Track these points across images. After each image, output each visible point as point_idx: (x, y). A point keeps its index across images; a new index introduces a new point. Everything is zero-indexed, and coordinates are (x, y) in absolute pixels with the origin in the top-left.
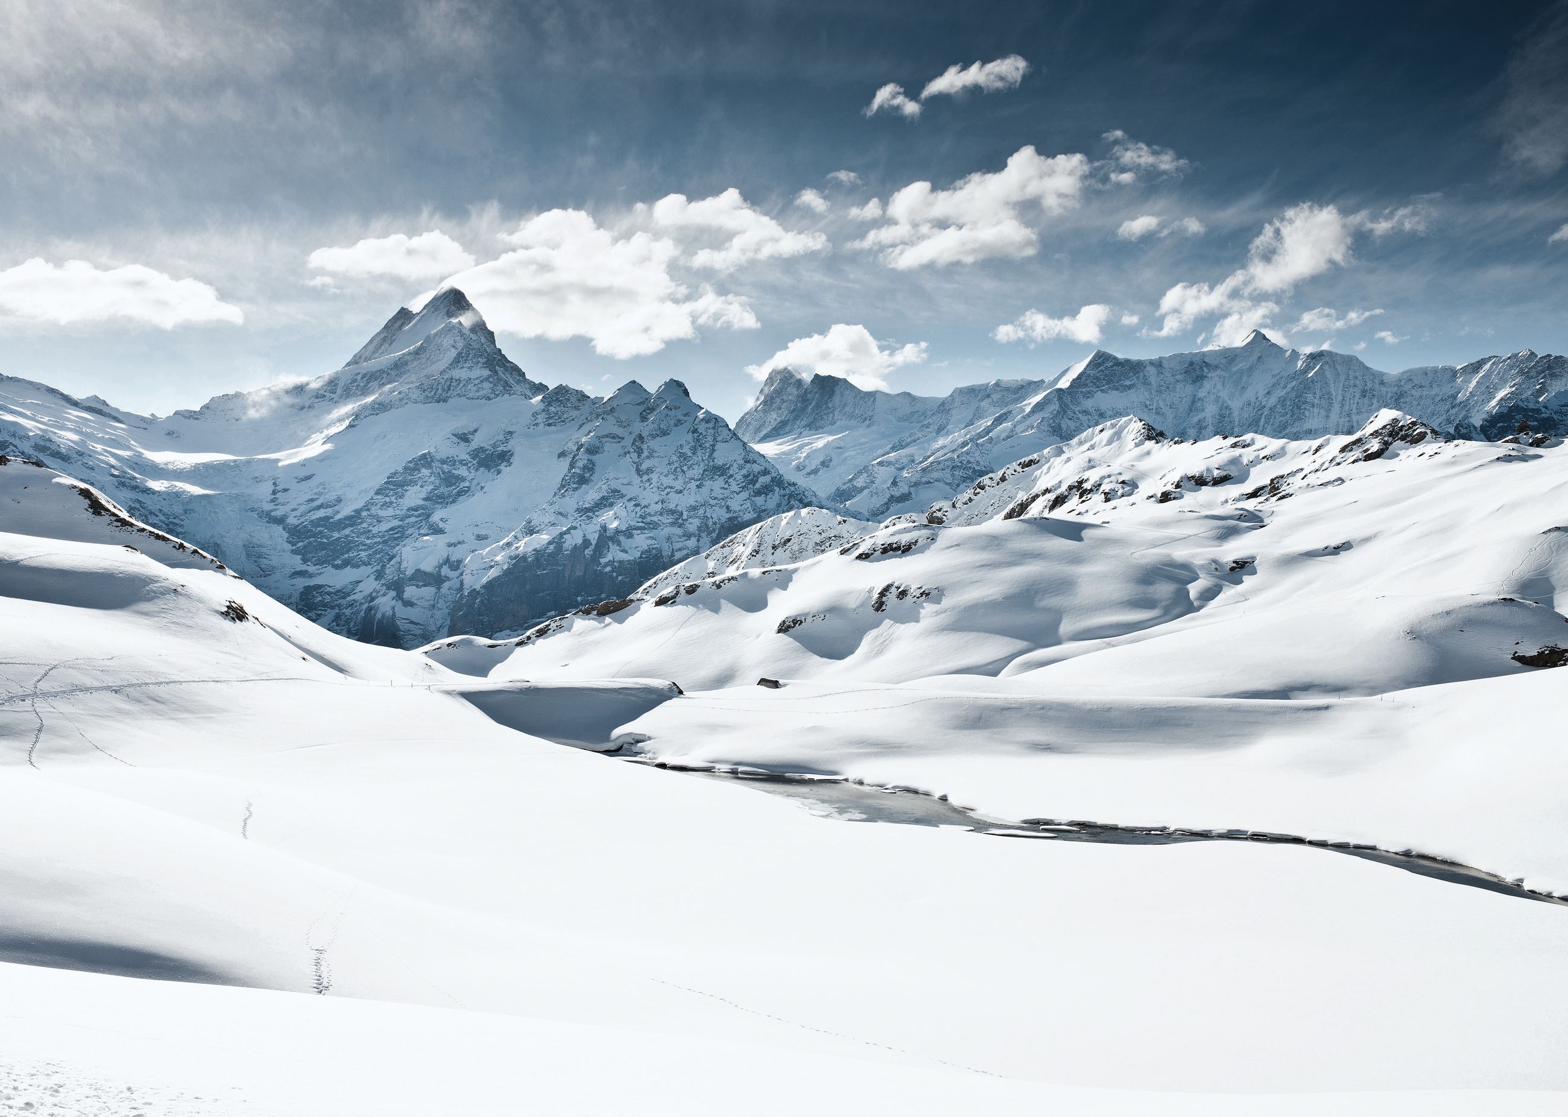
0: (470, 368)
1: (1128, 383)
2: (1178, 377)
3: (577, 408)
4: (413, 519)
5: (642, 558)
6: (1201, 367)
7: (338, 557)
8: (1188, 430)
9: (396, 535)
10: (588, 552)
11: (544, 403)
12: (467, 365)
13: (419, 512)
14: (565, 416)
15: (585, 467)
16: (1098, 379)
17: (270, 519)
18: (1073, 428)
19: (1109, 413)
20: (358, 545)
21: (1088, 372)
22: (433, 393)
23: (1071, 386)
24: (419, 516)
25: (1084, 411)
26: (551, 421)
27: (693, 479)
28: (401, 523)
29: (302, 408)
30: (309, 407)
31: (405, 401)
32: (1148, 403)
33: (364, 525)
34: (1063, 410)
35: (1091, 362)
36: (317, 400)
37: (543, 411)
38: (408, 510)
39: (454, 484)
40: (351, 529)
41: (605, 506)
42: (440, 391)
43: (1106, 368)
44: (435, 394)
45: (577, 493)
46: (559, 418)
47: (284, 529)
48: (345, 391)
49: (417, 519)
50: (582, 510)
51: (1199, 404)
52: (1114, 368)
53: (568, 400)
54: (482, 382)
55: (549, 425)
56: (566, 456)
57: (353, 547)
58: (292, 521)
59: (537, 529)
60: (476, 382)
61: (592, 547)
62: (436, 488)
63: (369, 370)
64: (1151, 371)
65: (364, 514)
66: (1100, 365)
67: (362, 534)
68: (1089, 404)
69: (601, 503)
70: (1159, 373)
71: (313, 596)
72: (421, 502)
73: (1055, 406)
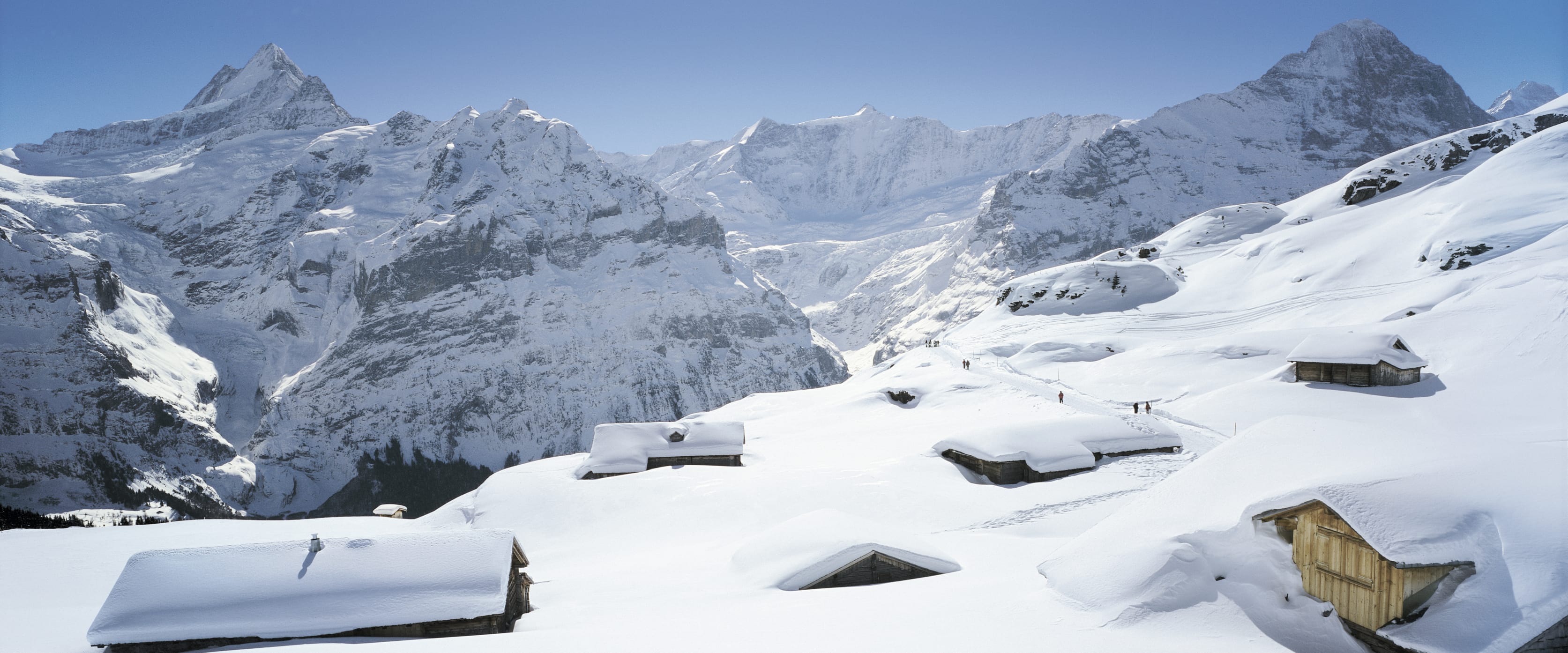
0: (313, 101)
1: (784, 140)
2: (818, 136)
3: (421, 130)
4: (286, 224)
5: (527, 238)
6: (833, 130)
7: (218, 258)
8: (828, 172)
9: (273, 237)
10: (484, 232)
11: (390, 126)
12: (309, 98)
13: (292, 217)
14: (411, 137)
15: (454, 169)
16: (765, 138)
17: (141, 228)
18: (751, 171)
19: (774, 161)
20: (237, 247)
21: (758, 132)
22: (282, 121)
23: (748, 142)
24: (292, 220)
25: (758, 160)
26: (399, 141)
27: (557, 174)
28: (276, 227)
29: (148, 143)
30: (155, 143)
31: (257, 128)
32: (799, 154)
33: (241, 229)
34: (744, 159)
35: (759, 125)
36: (162, 137)
37: (391, 132)
38: (281, 215)
39: (320, 194)
40: (227, 233)
41: (480, 199)
42: (288, 120)
43: (770, 130)
44: (284, 122)
45: (450, 190)
46: (407, 138)
47: (158, 236)
48: (187, 129)
49: (290, 223)
50: (460, 203)
51: (834, 155)
52: (775, 130)
53: (412, 123)
54: (326, 112)
55: (398, 144)
56: (422, 167)
57: (232, 249)
58: (168, 228)
59: (420, 220)
60: (321, 112)
61: (487, 227)
62: (302, 198)
63: (208, 111)
64: (799, 131)
65: (239, 219)
66: (766, 127)
67: (239, 237)
68: (761, 155)
69: (476, 197)
70: (805, 134)
71: (200, 292)
72: (292, 209)
73: (738, 156)
